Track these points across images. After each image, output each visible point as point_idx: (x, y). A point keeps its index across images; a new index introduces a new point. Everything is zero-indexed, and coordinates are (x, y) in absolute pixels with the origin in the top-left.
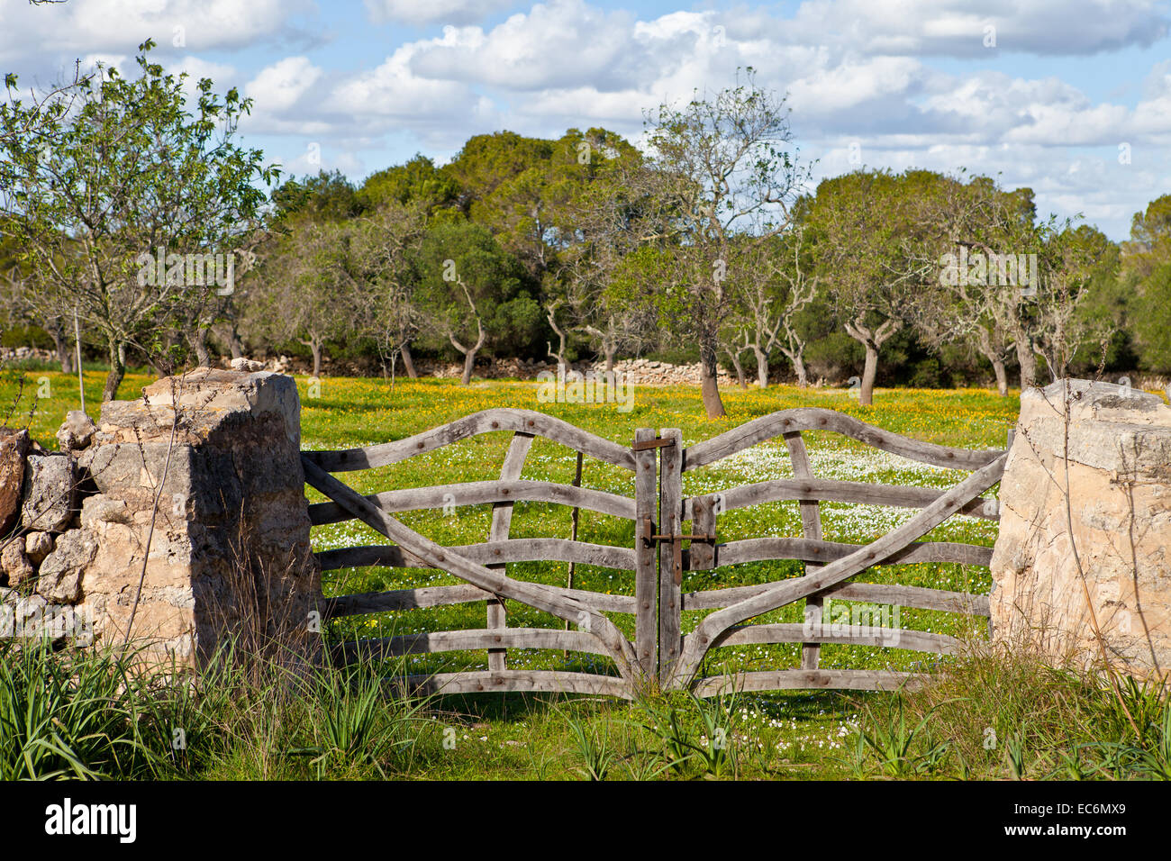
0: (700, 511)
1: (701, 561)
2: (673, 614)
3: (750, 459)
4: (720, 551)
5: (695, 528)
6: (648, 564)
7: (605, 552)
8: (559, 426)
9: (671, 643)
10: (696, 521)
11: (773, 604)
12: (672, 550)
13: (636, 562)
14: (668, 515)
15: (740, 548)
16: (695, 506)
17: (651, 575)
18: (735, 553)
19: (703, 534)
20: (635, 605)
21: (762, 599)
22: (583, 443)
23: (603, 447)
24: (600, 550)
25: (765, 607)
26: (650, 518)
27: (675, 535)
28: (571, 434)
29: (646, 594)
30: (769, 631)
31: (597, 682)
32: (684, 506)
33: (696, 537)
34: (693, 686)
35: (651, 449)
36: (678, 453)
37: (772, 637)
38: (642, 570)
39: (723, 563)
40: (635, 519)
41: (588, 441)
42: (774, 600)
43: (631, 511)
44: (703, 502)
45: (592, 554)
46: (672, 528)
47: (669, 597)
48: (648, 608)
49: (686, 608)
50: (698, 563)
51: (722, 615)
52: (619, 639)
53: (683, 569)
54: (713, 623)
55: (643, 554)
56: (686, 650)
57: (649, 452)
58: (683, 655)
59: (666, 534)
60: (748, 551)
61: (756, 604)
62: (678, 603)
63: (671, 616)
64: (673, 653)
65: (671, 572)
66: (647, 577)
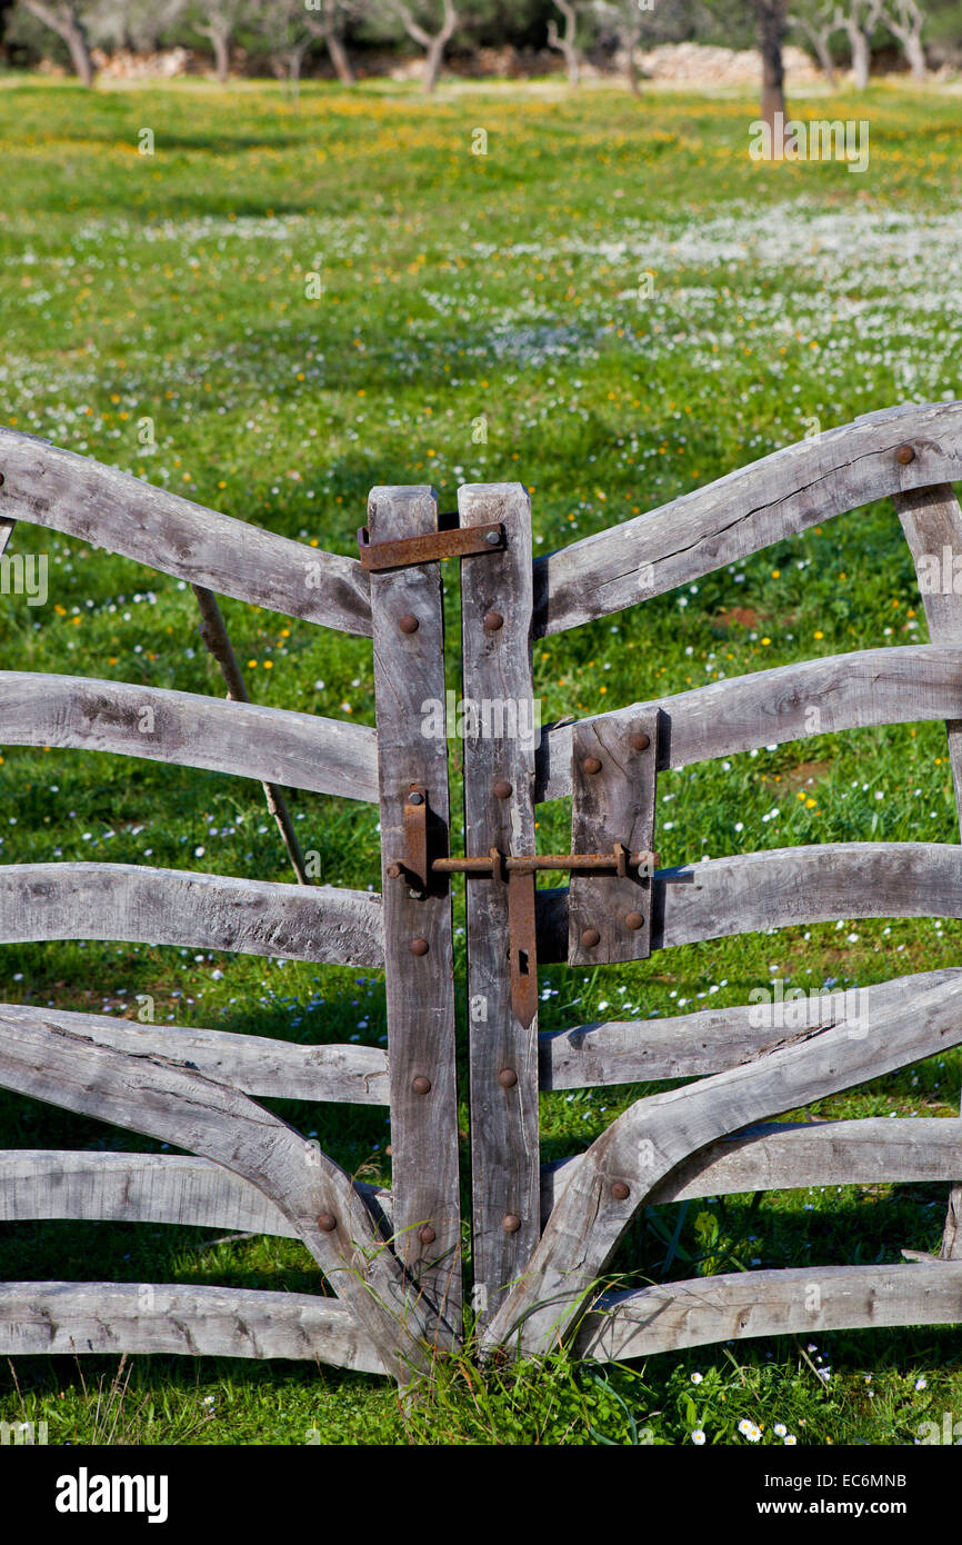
0: (599, 769)
1: (607, 934)
2: (511, 1104)
3: (831, 242)
4: (670, 898)
5: (583, 827)
6: (425, 951)
7: (276, 913)
8: (94, 489)
9: (506, 1201)
10: (588, 805)
11: (851, 1071)
12: (503, 902)
13: (382, 939)
14: (489, 788)
15: (738, 886)
16: (579, 756)
17: (435, 986)
18: (722, 902)
19: (610, 851)
20: (386, 1080)
21: (817, 1056)
22: (183, 548)
23: (256, 561)
24: (259, 903)
25: (826, 1082)
26: (424, 799)
27: (515, 851)
28: (140, 515)
29: (419, 1047)
30: (837, 1147)
31: (266, 1321)
32: (542, 755)
33: (587, 860)
34: (581, 1330)
35: (422, 565)
36: (516, 574)
37: (849, 1166)
38: (403, 971)
39: (678, 935)
40: (373, 796)
41: (200, 539)
42: (857, 1058)
43: (359, 772)
44: (609, 740)
45: (232, 917)
46: (503, 828)
47: (498, 1055)
48: (428, 1089)
49: (558, 1083)
50: (596, 941)
51: (679, 1110)
52: (330, 1192)
53: (543, 958)
54: (649, 1133)
55: (401, 921)
56: (560, 1223)
57: (415, 574)
58: (549, 1239)
59: (483, 851)
60: (768, 895)
61: (795, 1075)
62: (530, 1072)
63: (504, 1114)
64: (518, 1228)
65: (503, 972)
66: (422, 994)
